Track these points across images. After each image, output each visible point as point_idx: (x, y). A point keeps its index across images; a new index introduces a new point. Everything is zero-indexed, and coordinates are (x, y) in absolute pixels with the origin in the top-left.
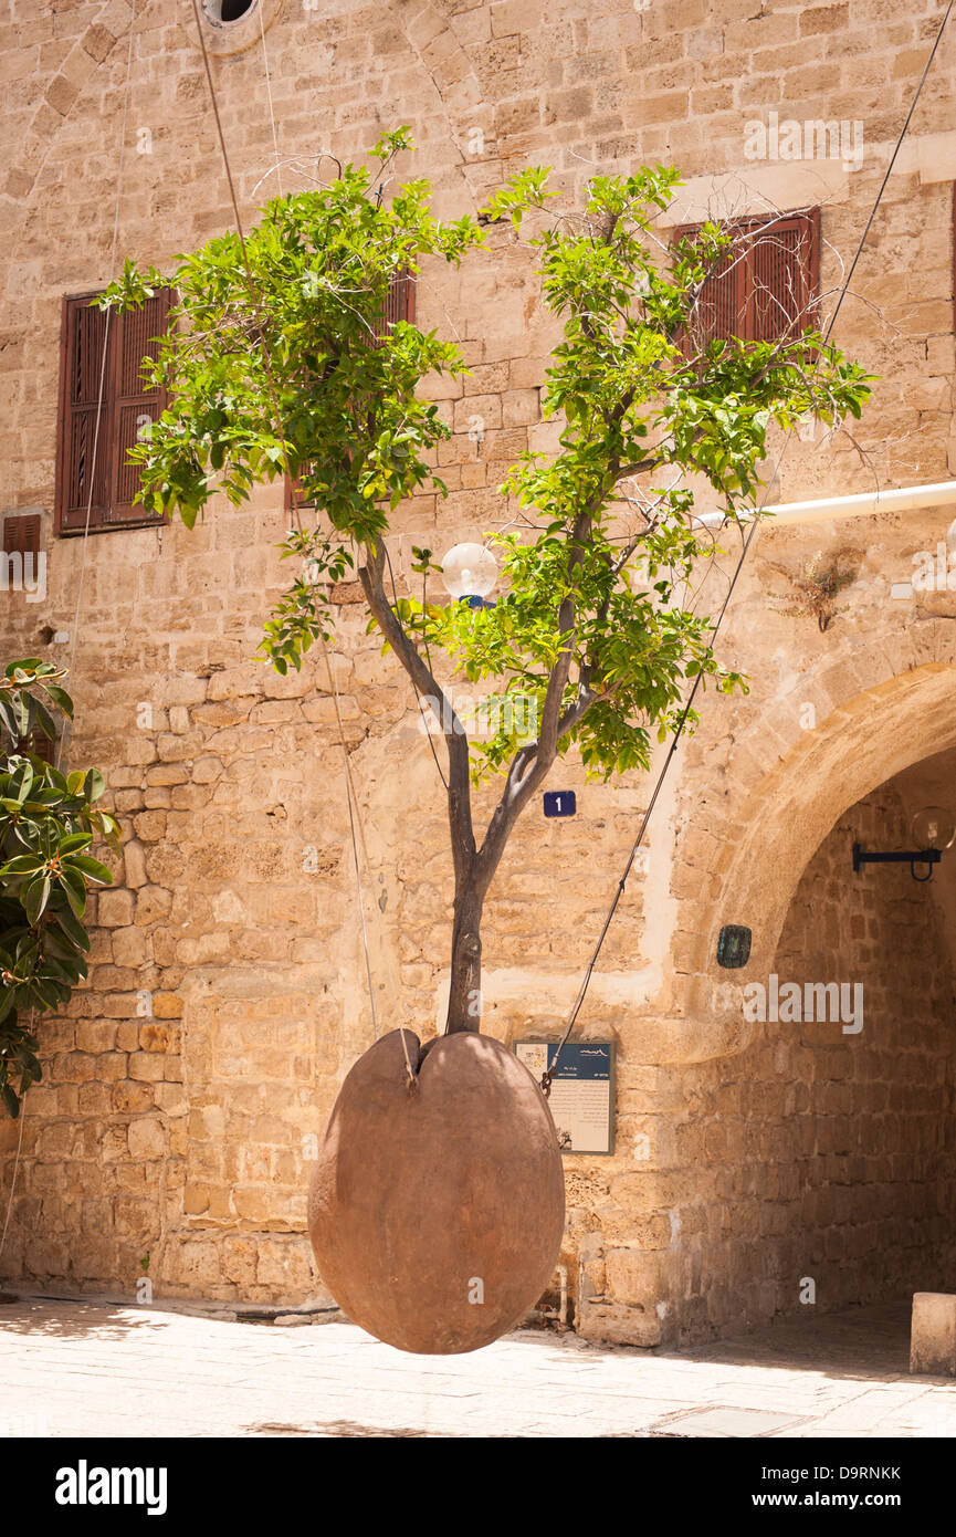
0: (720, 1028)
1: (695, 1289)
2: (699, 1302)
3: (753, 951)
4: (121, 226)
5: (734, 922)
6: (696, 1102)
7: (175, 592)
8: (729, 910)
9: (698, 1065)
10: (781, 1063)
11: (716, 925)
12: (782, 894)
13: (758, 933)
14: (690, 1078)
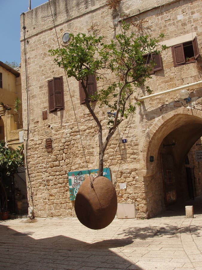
0: (151, 171)
1: (151, 209)
2: (152, 211)
3: (154, 159)
4: (54, 70)
5: (151, 155)
6: (149, 182)
7: (66, 118)
8: (151, 154)
9: (148, 177)
10: (158, 175)
11: (149, 156)
12: (157, 151)
13: (154, 156)
14: (148, 178)
